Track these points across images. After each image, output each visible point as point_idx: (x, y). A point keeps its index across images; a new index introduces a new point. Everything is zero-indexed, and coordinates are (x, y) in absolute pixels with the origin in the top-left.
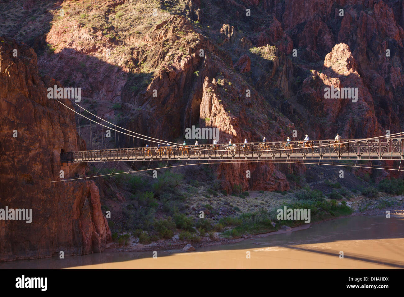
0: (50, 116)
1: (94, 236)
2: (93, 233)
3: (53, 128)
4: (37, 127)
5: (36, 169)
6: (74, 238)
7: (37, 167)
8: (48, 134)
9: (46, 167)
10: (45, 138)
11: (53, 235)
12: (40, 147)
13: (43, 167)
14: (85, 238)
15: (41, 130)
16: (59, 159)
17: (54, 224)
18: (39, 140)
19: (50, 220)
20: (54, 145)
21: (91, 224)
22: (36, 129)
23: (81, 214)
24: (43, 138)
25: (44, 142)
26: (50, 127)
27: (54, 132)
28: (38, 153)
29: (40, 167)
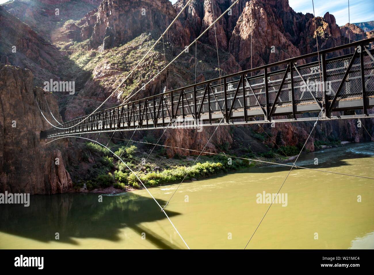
0: (34, 111)
1: (57, 184)
2: (57, 183)
3: (35, 118)
4: (26, 118)
5: (24, 143)
6: (45, 186)
7: (25, 142)
8: (33, 122)
9: (30, 142)
10: (31, 124)
11: (34, 183)
12: (27, 130)
13: (28, 142)
14: (52, 186)
15: (28, 119)
16: (39, 137)
17: (34, 177)
18: (27, 126)
19: (32, 174)
20: (36, 128)
21: (56, 177)
22: (25, 119)
23: (50, 171)
24: (29, 124)
25: (30, 127)
26: (34, 117)
27: (36, 121)
28: (25, 134)
29: (27, 142)
